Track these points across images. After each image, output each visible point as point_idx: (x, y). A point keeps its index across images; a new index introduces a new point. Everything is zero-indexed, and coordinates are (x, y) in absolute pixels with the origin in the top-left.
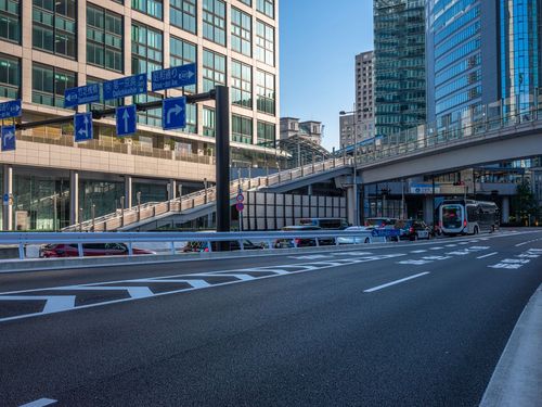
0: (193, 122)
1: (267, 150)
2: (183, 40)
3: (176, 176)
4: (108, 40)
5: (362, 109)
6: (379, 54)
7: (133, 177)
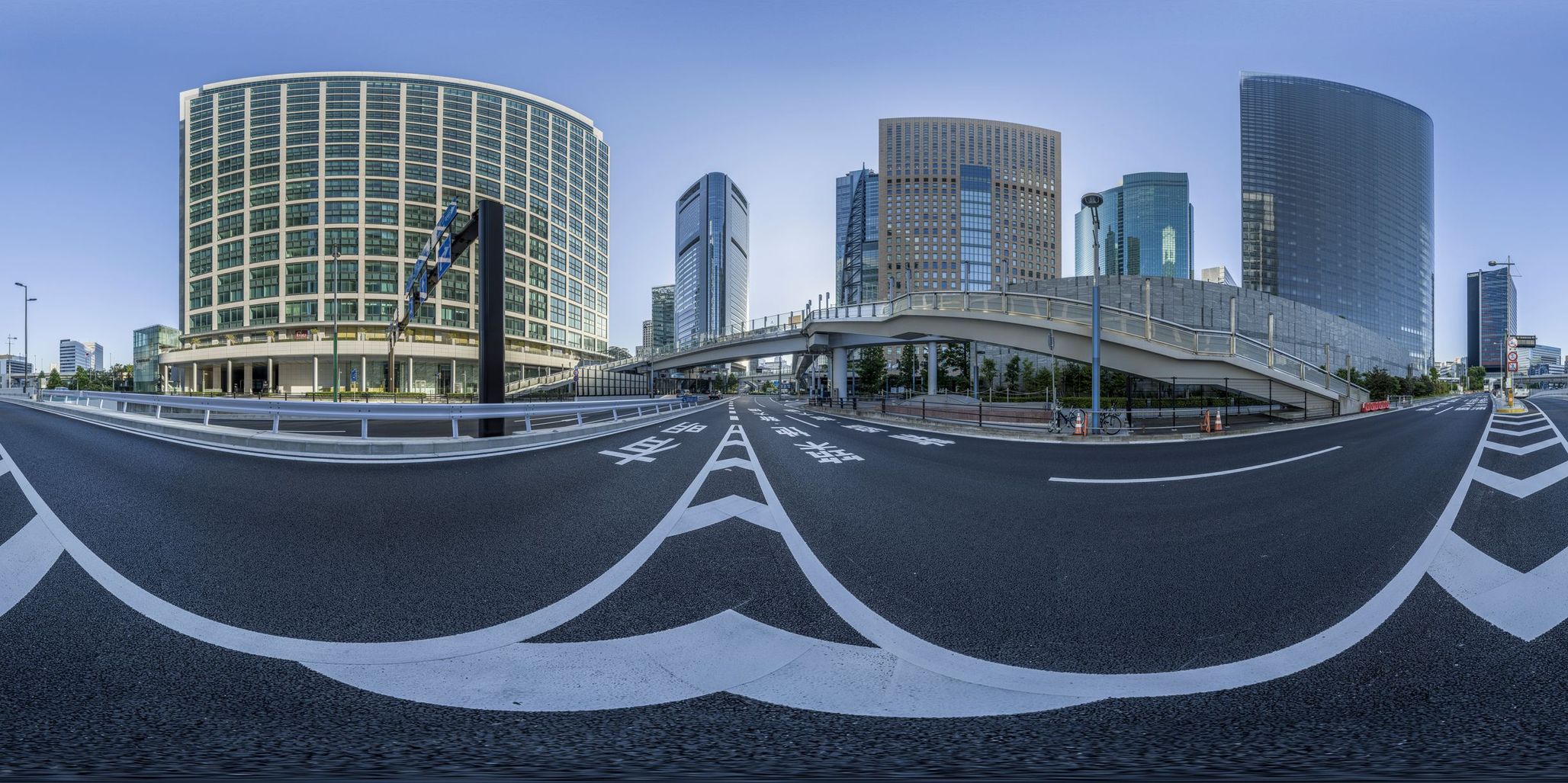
0: (563, 339)
1: (602, 354)
2: (558, 299)
3: (550, 364)
4: (517, 299)
5: (645, 345)
6: (654, 320)
7: (525, 365)
